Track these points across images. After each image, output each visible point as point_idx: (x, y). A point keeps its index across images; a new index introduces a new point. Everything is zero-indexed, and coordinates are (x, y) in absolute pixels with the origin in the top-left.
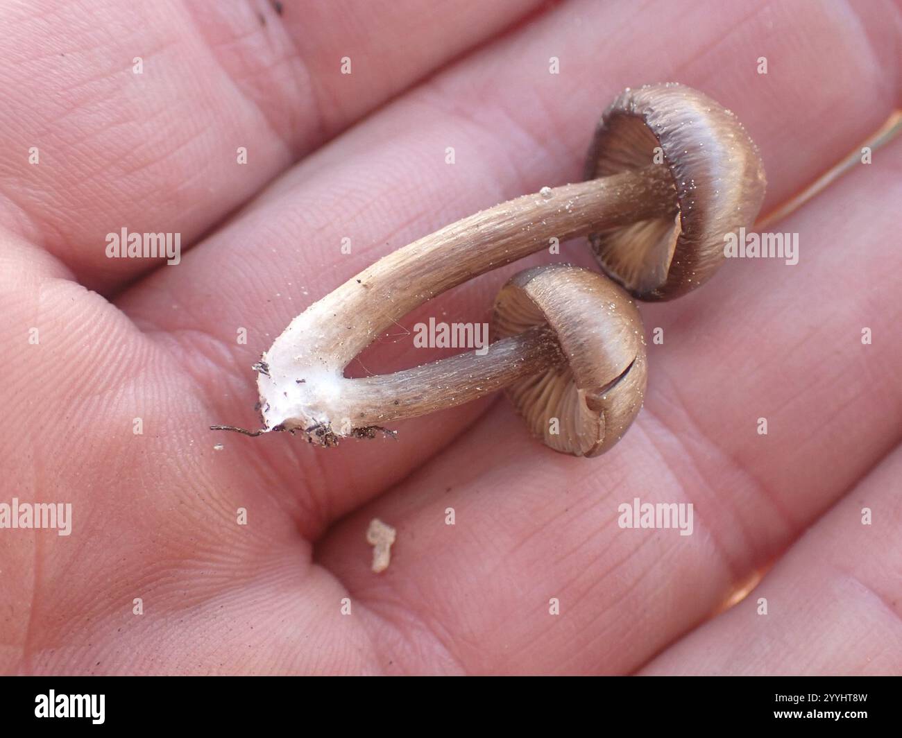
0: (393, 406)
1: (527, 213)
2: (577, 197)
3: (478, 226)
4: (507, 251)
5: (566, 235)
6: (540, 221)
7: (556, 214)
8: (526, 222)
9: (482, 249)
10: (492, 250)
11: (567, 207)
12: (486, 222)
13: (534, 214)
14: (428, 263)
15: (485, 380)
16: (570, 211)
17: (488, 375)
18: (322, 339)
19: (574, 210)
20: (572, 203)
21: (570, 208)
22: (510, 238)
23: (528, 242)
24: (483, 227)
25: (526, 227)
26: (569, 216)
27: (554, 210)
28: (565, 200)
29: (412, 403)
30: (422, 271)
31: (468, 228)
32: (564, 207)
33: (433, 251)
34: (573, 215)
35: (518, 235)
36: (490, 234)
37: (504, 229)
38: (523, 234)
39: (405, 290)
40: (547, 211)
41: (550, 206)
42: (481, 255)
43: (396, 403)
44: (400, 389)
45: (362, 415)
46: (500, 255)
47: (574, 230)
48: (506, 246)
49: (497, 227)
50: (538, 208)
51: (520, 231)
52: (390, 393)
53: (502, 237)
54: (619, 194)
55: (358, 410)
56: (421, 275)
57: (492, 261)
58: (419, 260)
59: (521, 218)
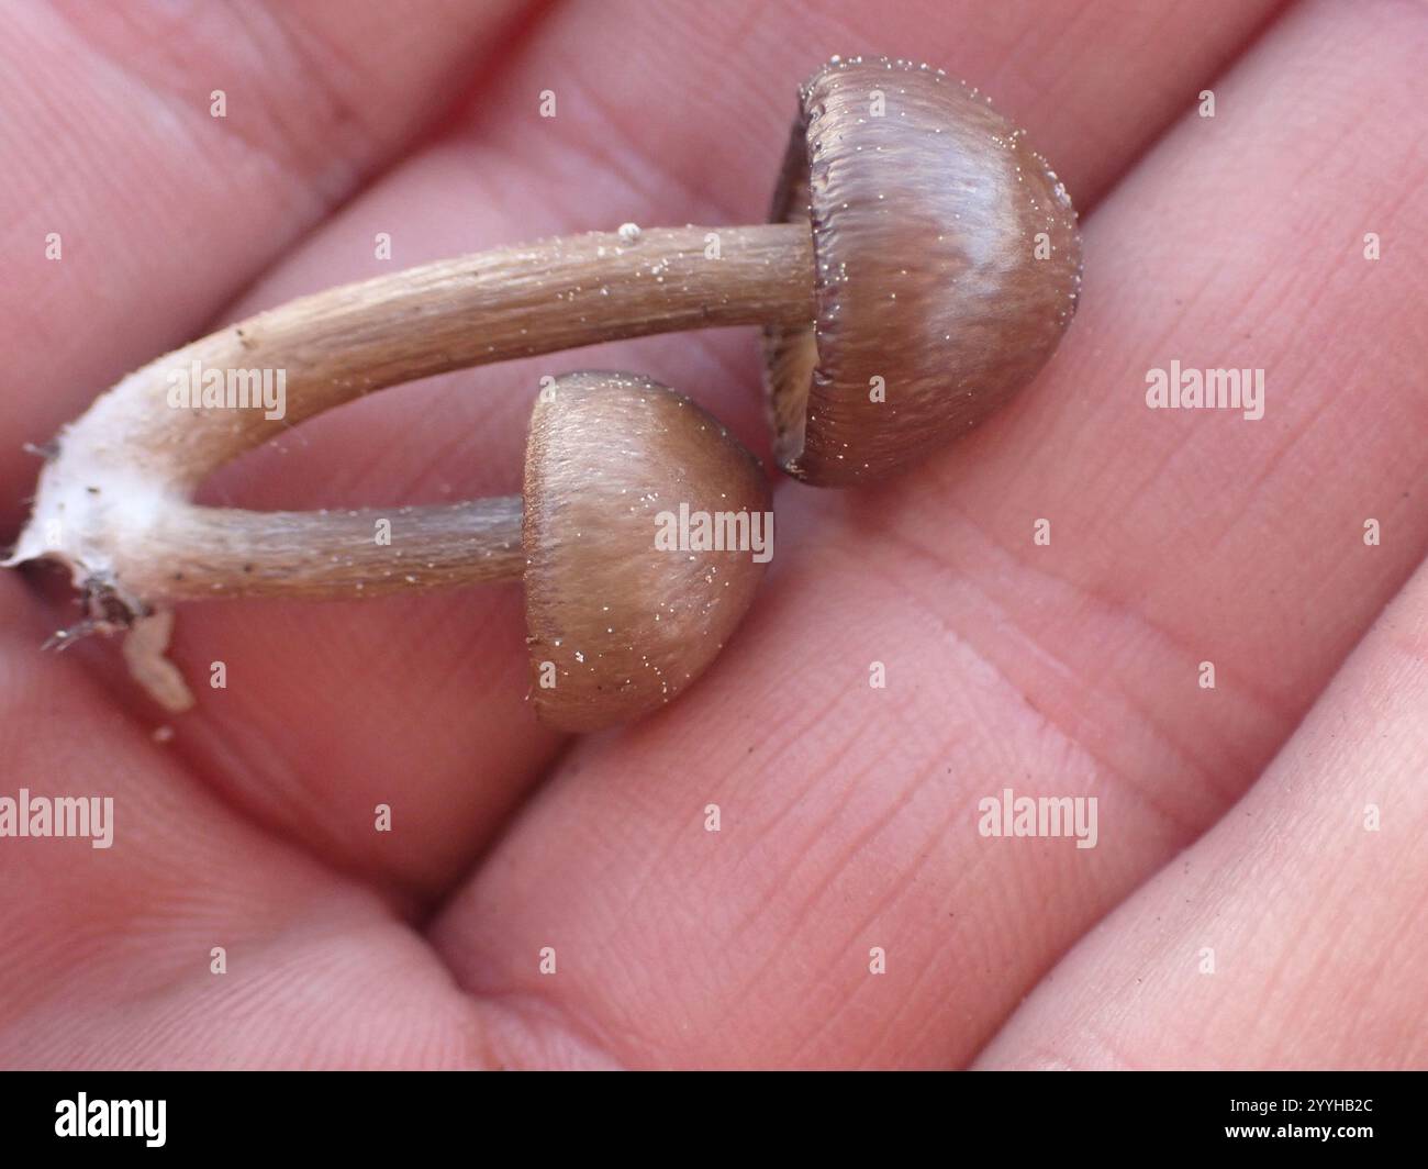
0: (241, 573)
1: (574, 267)
2: (681, 255)
3: (476, 274)
4: (524, 332)
5: (650, 323)
6: (598, 286)
7: (632, 279)
8: (566, 284)
9: (472, 319)
10: (494, 325)
11: (655, 270)
12: (494, 269)
13: (585, 274)
14: (365, 325)
15: (425, 567)
16: (660, 279)
17: (434, 559)
18: (145, 423)
19: (668, 279)
20: (666, 263)
21: (661, 273)
22: (532, 309)
23: (571, 322)
24: (483, 278)
25: (566, 295)
26: (656, 287)
27: (629, 271)
28: (658, 255)
29: (277, 577)
30: (350, 337)
31: (458, 275)
32: (650, 268)
33: (382, 305)
34: (665, 286)
35: (549, 306)
36: (493, 293)
37: (520, 290)
38: (558, 306)
39: (312, 365)
40: (614, 271)
41: (622, 263)
42: (470, 329)
43: (248, 568)
44: (263, 547)
45: (179, 577)
46: (510, 336)
47: (667, 316)
48: (526, 321)
49: (511, 283)
50: (602, 261)
51: (553, 299)
52: (241, 548)
53: (519, 304)
54: (767, 262)
55: (173, 567)
56: (347, 344)
57: (494, 344)
58: (353, 315)
59: (560, 274)
